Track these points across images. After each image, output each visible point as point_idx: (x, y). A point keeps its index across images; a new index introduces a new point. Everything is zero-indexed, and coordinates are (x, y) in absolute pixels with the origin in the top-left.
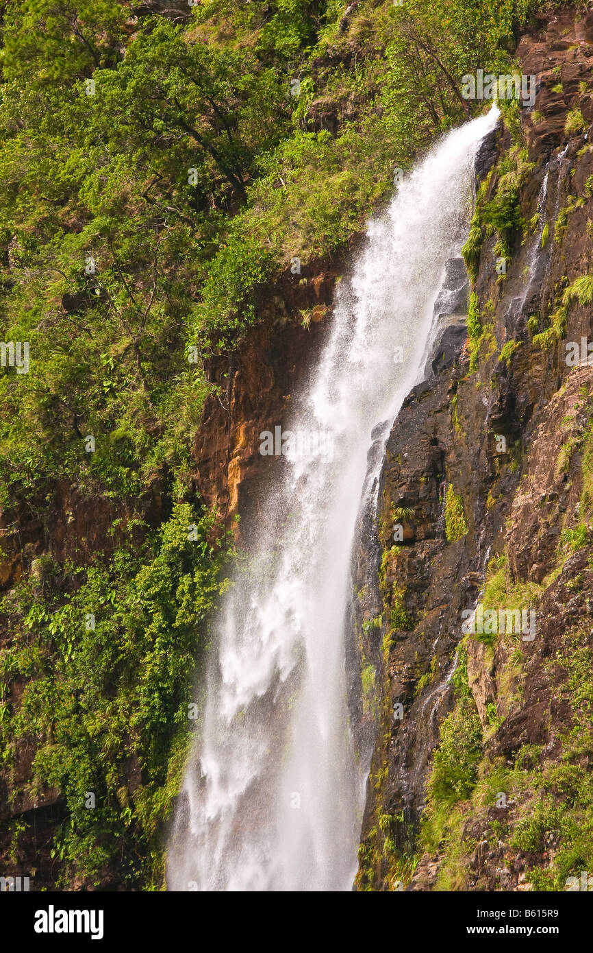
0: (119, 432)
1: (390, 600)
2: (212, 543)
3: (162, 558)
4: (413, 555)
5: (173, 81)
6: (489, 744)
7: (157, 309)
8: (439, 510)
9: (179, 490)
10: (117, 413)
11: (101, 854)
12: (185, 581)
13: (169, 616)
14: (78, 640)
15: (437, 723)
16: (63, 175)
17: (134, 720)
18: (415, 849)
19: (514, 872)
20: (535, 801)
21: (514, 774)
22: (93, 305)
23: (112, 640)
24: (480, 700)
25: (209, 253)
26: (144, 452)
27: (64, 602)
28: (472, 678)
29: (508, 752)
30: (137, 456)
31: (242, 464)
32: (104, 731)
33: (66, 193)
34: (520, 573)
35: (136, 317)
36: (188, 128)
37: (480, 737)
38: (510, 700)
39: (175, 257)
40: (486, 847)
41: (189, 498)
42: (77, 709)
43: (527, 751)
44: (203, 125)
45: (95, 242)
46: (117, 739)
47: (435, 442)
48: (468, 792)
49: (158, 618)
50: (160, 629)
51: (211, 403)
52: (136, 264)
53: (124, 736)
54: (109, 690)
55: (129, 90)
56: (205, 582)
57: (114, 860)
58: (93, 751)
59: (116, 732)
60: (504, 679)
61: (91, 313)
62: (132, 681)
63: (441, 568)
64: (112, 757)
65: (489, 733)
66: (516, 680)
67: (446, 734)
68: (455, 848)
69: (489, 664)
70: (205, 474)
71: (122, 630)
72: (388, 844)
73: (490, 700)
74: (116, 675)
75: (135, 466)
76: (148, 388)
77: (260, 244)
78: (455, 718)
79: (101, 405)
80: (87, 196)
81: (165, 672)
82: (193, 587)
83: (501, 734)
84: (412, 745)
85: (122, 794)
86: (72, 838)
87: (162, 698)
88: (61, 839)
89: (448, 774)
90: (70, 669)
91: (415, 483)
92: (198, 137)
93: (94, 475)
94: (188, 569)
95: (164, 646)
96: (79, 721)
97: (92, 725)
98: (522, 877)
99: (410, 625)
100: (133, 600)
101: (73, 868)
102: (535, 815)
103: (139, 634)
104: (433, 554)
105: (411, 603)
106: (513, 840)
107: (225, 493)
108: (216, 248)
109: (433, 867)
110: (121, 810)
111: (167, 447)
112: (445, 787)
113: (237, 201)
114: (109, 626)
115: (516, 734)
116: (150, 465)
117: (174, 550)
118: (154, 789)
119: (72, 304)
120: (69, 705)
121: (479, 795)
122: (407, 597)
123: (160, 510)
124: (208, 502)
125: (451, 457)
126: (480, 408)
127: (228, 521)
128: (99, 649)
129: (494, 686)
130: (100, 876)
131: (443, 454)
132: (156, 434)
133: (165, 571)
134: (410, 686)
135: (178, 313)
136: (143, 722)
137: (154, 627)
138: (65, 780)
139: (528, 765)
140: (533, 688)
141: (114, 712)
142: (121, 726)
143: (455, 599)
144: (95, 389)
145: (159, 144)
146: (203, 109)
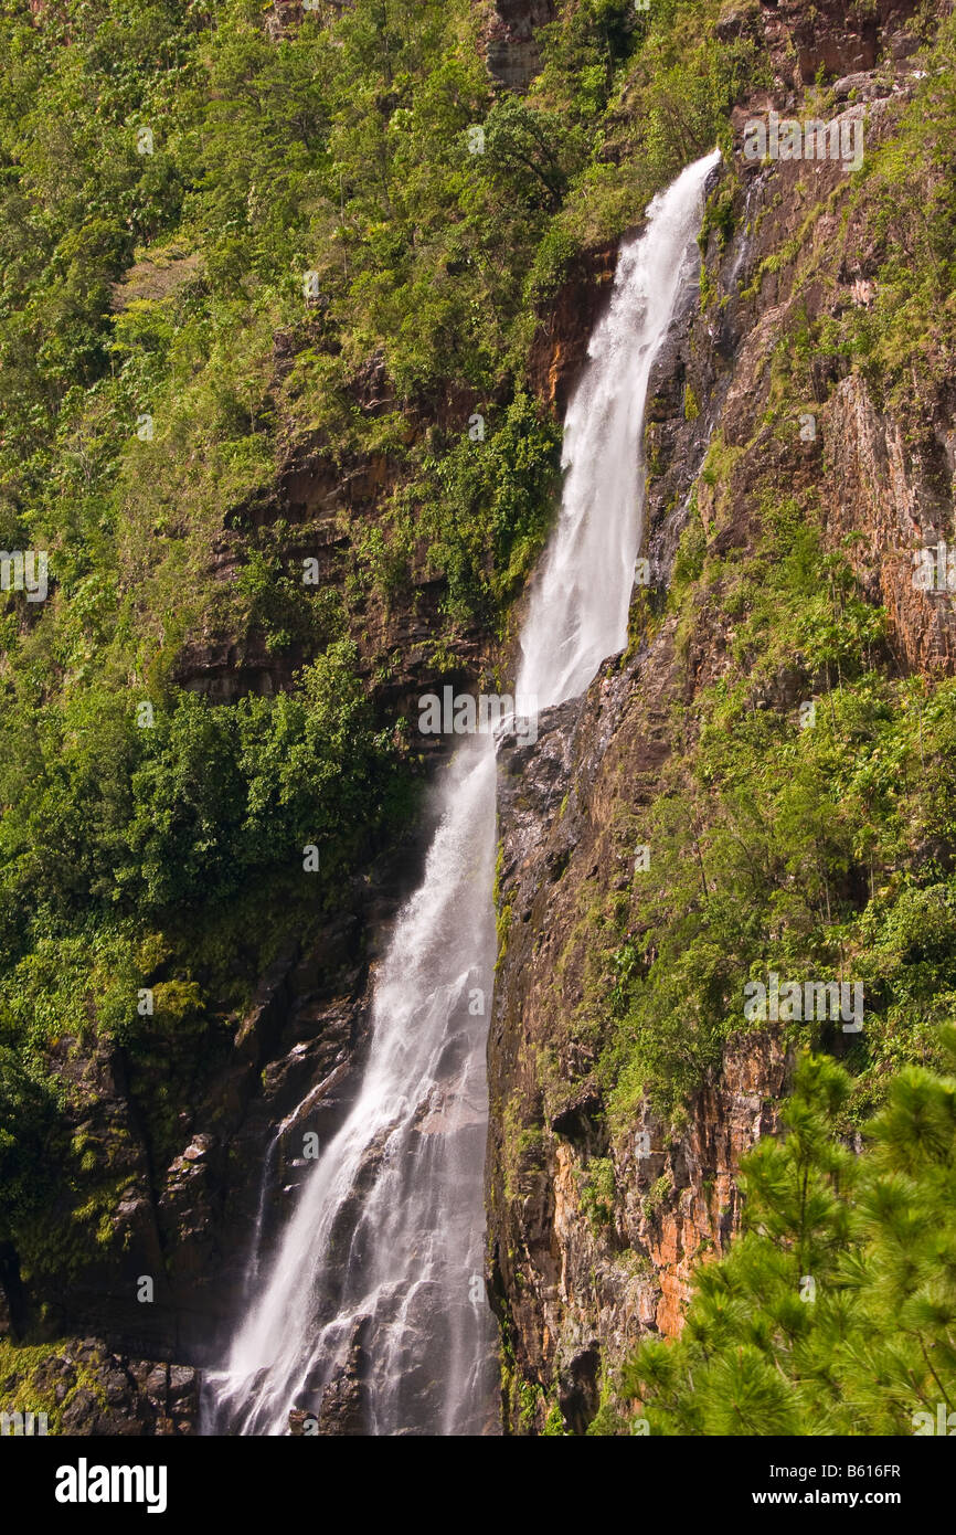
0: (482, 348)
1: (649, 456)
2: (539, 419)
3: (508, 428)
4: (664, 428)
5: (517, 132)
6: (711, 546)
7: (505, 273)
8: (681, 401)
9: (519, 385)
10: (480, 337)
11: (468, 611)
12: (522, 442)
13: (512, 465)
14: (455, 479)
15: (678, 533)
16: (448, 188)
17: (489, 528)
18: (663, 611)
19: (725, 626)
20: (738, 582)
21: (726, 565)
22: (466, 269)
23: (476, 479)
24: (705, 519)
25: (537, 237)
26: (497, 361)
27: (446, 454)
28: (700, 506)
29: (722, 553)
30: (492, 364)
31: (558, 370)
32: (471, 535)
33: (451, 199)
34: (731, 440)
35: (492, 277)
36: (527, 162)
37: (705, 542)
38: (723, 520)
39: (517, 240)
40: (707, 610)
41: (525, 390)
42: (454, 522)
43: (734, 551)
44: (535, 159)
45: (468, 231)
46: (479, 541)
47: (679, 358)
48: (697, 576)
49: (505, 465)
50: (506, 472)
51: (538, 332)
52: (494, 243)
53: (483, 538)
54: (474, 508)
55: (491, 138)
56: (535, 443)
57: (477, 615)
58: (464, 548)
59: (479, 536)
60: (720, 507)
61: (465, 275)
62: (489, 504)
63: (682, 436)
64: (476, 551)
65: (710, 540)
66: (727, 507)
67: (684, 541)
68: (687, 610)
69: (711, 498)
70: (535, 376)
71: (482, 473)
72: (647, 607)
73: (711, 519)
74: (479, 500)
75: (491, 370)
76: (499, 321)
77: (570, 233)
78: (689, 530)
79: (470, 332)
80: (463, 202)
81: (509, 499)
82: (526, 446)
83: (718, 541)
84: (662, 547)
85: (482, 574)
86: (451, 601)
87: (507, 515)
88: (444, 601)
89: (685, 565)
90: (449, 497)
91: (666, 383)
92: (533, 166)
93: (465, 376)
94: (524, 434)
95: (509, 483)
96: (455, 529)
97: (463, 532)
98: (730, 629)
99: (663, 472)
100: (489, 454)
101: (452, 620)
102: (738, 591)
103: (493, 476)
104: (677, 428)
105: (664, 458)
106: (724, 606)
107: (547, 388)
108: (543, 235)
109: (674, 622)
110: (481, 584)
111: (510, 359)
112: (682, 573)
113: (556, 206)
114: (474, 470)
115: (727, 540)
116: (500, 369)
117: (515, 423)
118: (502, 572)
119: (452, 269)
120: (449, 519)
121: (703, 580)
122: (660, 455)
123: (506, 398)
124: (537, 394)
125: (689, 367)
126: (707, 336)
127: (549, 405)
128: (468, 484)
129: (714, 511)
130: (468, 624)
131: (684, 365)
132: (505, 350)
133: (510, 436)
134: (662, 510)
135: (519, 275)
136: (495, 530)
137: (502, 471)
138: (447, 565)
139: (735, 560)
140: (738, 512)
141: (477, 524)
142: (481, 532)
143: (691, 458)
144: (466, 323)
145: (509, 171)
146: (536, 149)
